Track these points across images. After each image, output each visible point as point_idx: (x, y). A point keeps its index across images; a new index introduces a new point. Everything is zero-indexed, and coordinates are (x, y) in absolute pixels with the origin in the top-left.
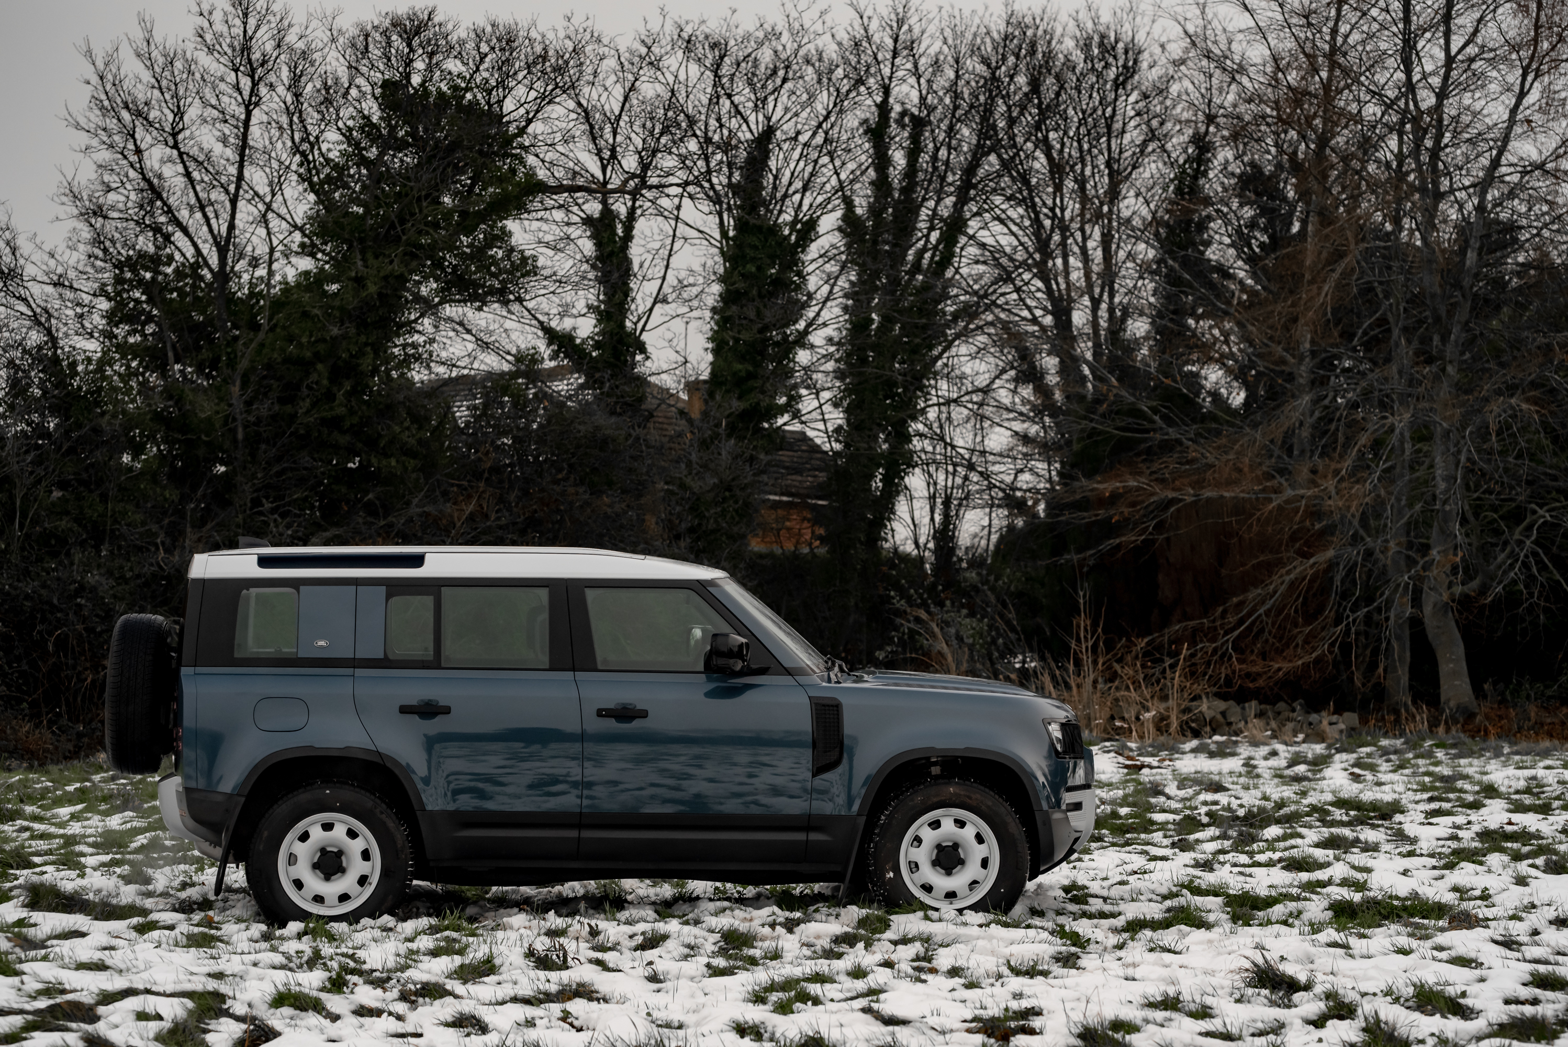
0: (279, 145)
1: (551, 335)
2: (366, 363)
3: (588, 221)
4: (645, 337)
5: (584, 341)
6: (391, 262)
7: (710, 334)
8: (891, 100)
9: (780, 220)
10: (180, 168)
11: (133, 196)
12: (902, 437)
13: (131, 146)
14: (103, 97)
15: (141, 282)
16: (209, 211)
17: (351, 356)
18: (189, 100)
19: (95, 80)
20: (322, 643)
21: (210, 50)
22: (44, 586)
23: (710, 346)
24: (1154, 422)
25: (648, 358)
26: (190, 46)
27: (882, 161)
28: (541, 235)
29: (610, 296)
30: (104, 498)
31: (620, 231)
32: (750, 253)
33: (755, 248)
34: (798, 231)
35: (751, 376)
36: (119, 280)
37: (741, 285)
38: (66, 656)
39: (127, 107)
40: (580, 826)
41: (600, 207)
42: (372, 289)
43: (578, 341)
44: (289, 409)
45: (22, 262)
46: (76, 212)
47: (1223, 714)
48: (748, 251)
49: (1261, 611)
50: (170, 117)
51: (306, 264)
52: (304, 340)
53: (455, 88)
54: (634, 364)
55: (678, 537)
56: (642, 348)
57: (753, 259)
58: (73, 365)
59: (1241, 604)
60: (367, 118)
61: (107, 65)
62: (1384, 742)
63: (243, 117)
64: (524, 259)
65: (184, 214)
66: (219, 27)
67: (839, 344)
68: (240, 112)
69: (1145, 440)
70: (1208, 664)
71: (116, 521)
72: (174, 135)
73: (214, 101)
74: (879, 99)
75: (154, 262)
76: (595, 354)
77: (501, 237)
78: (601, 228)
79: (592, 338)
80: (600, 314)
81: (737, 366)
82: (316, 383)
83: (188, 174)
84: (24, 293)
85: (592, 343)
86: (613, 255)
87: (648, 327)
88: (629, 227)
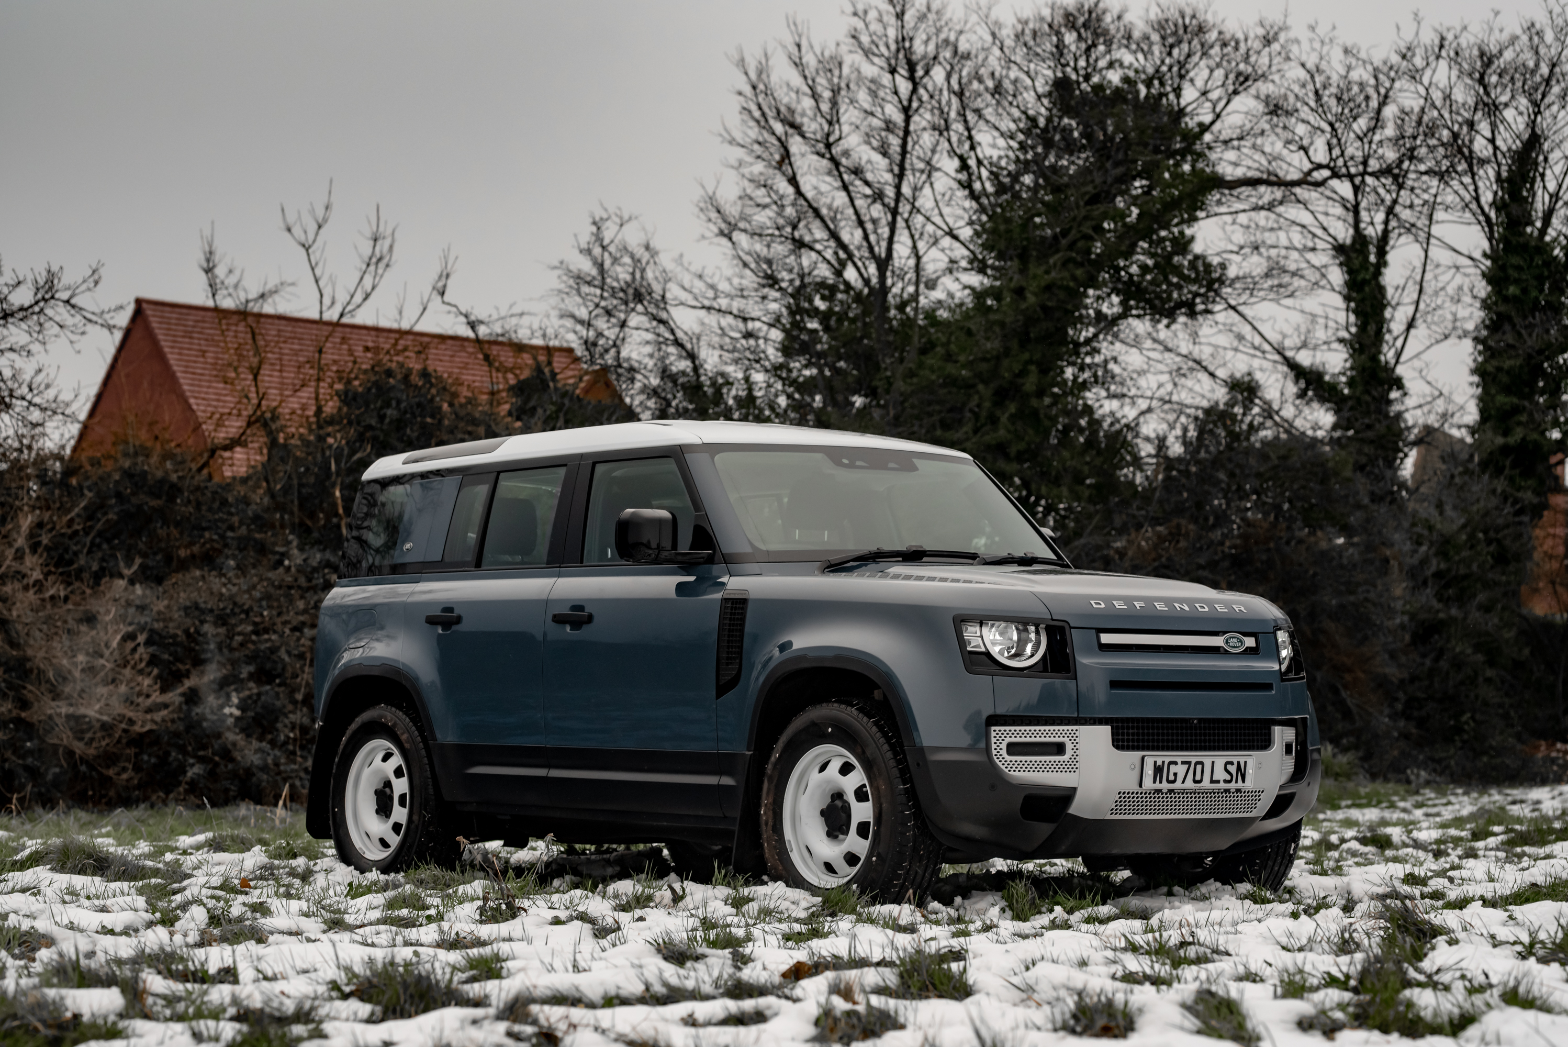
1: (1298, 371)
2: (1030, 383)
3: (1339, 249)
4: (1400, 370)
5: (1333, 375)
6: (1053, 270)
7: (1472, 365)
9: (1548, 238)
10: (836, 181)
14: (755, 108)
16: (869, 226)
19: (748, 90)
21: (867, 53)
23: (1476, 379)
25: (1405, 394)
26: (844, 49)
29: (1362, 328)
31: (1373, 258)
32: (1513, 274)
33: (1519, 268)
35: (1516, 409)
36: (794, 310)
37: (1502, 308)
41: (1351, 231)
43: (1327, 378)
44: (950, 435)
48: (1510, 271)
50: (825, 126)
51: (975, 280)
53: (1127, 81)
54: (1389, 402)
55: (1424, 584)
56: (1398, 383)
57: (1517, 282)
60: (1032, 119)
61: (760, 73)
63: (903, 123)
64: (1208, 268)
66: (875, 27)
68: (900, 118)
72: (828, 146)
73: (873, 108)
75: (831, 290)
76: (1346, 391)
77: (1183, 244)
78: (1354, 255)
79: (1344, 374)
80: (1352, 347)
81: (1501, 399)
82: (978, 406)
83: (845, 187)
84: (664, 315)
85: (1343, 379)
86: (1365, 282)
87: (1402, 359)
88: (1382, 253)
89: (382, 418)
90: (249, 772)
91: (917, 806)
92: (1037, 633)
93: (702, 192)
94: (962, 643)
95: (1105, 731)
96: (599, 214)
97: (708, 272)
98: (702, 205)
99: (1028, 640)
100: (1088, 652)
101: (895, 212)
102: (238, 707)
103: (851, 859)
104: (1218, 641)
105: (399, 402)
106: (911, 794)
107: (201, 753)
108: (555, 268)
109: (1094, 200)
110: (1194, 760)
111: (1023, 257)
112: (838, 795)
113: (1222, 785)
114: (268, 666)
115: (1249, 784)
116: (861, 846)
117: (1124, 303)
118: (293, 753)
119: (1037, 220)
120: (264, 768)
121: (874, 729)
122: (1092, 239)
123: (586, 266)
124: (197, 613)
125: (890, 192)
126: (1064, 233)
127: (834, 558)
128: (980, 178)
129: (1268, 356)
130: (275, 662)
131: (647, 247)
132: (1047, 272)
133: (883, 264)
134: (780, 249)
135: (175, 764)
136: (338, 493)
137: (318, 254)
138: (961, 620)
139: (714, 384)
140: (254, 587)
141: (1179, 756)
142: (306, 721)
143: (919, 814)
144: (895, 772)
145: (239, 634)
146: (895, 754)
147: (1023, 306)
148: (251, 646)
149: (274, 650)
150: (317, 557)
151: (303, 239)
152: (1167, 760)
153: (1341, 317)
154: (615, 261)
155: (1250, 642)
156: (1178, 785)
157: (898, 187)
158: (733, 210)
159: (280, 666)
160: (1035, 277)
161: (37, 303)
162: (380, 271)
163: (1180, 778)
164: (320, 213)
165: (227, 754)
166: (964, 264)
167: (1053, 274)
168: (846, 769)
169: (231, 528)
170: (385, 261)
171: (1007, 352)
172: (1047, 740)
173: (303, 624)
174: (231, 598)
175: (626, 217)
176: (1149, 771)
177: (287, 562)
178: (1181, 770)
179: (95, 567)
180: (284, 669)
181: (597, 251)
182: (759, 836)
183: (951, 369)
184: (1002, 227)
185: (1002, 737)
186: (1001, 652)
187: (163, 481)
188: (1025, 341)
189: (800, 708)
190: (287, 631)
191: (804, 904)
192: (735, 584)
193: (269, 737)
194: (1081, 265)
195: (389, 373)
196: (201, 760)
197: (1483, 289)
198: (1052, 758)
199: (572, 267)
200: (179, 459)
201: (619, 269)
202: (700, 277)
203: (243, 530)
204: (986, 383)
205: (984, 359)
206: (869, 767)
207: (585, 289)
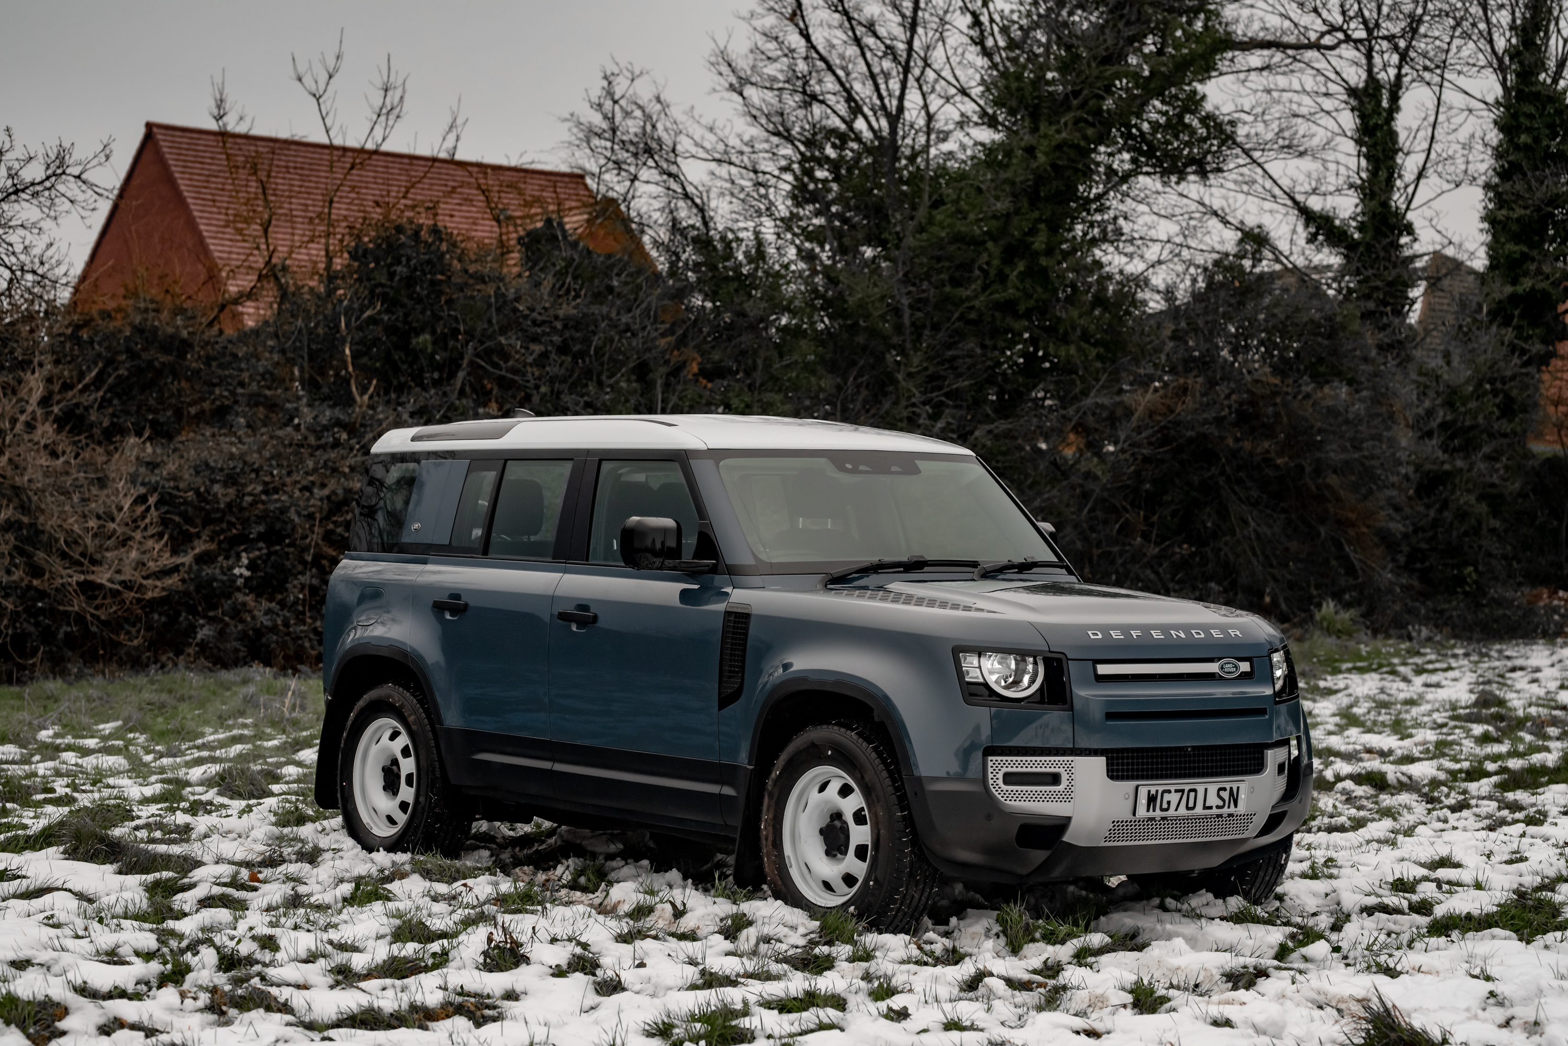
1: (1308, 215)
2: (1039, 242)
3: (1352, 92)
4: (1410, 216)
5: (1343, 220)
6: (1064, 130)
7: (1483, 212)
9: (1560, 87)
10: (848, 34)
16: (881, 81)
17: (1024, 233)
20: (416, 526)
23: (1486, 225)
28: (1294, 107)
29: (1374, 173)
31: (1385, 104)
32: (1525, 122)
33: (1531, 117)
35: (1525, 257)
37: (1514, 158)
41: (1364, 76)
42: (1042, 159)
43: (1337, 222)
44: (959, 292)
45: (675, 136)
48: (1522, 120)
54: (1399, 247)
55: (1429, 434)
56: (1409, 229)
57: (1528, 130)
75: (842, 138)
76: (1356, 236)
77: (1194, 102)
78: (1366, 100)
79: (1354, 219)
80: (1363, 192)
81: (1511, 247)
82: (988, 263)
83: (857, 41)
84: (674, 169)
85: (1354, 224)
86: (1377, 127)
87: (1413, 206)
88: (1395, 98)
89: (392, 275)
90: (259, 632)
91: (914, 832)
92: (1035, 663)
93: (713, 46)
94: (960, 674)
95: (1100, 762)
96: (611, 68)
97: (719, 124)
98: (713, 59)
99: (1024, 672)
100: (1085, 684)
101: (907, 70)
102: (248, 568)
103: (849, 880)
104: (1213, 667)
105: (409, 260)
106: (909, 821)
107: (211, 614)
108: (566, 120)
109: (1106, 60)
110: (1187, 788)
111: (1034, 115)
112: (837, 816)
113: (1215, 811)
114: (278, 526)
115: (1242, 808)
116: (859, 869)
117: (1134, 161)
118: (303, 613)
119: (1049, 75)
120: (273, 629)
121: (874, 755)
122: (1103, 99)
123: (597, 120)
124: (207, 473)
125: (901, 47)
126: (1076, 94)
127: (836, 571)
128: (993, 34)
129: (1278, 201)
130: (285, 523)
131: (658, 100)
132: (1058, 132)
133: (895, 119)
134: (791, 101)
135: (185, 624)
136: (347, 351)
137: (329, 104)
138: (959, 650)
139: (723, 238)
140: (264, 445)
141: (1173, 784)
142: (315, 582)
143: (916, 841)
144: (894, 799)
145: (250, 494)
146: (894, 781)
147: (1034, 165)
148: (260, 506)
149: (283, 510)
150: (327, 415)
151: (314, 89)
152: (1161, 789)
153: (1353, 162)
154: (627, 114)
155: (1245, 667)
156: (1171, 812)
157: (910, 43)
158: (744, 64)
159: (289, 526)
160: (1045, 136)
161: (48, 178)
162: (391, 123)
163: (1173, 806)
164: (331, 62)
165: (237, 613)
166: (975, 118)
167: (1064, 135)
168: (845, 791)
169: (242, 384)
170: (396, 112)
171: (1017, 212)
172: (1043, 770)
173: (313, 483)
174: (242, 456)
175: (637, 72)
176: (1143, 800)
177: (296, 421)
178: (1174, 798)
179: (106, 423)
180: (294, 529)
181: (608, 104)
182: (759, 849)
183: (961, 227)
184: (1014, 85)
185: (999, 766)
186: (997, 682)
187: (173, 337)
188: (1034, 199)
189: (800, 728)
190: (297, 493)
191: (802, 930)
192: (740, 597)
193: (279, 597)
194: (1093, 125)
195: (399, 229)
196: (211, 620)
197: (1494, 137)
198: (1048, 788)
199: (582, 120)
200: (189, 314)
201: (630, 122)
202: (711, 129)
203: (254, 387)
204: (995, 240)
205: (994, 217)
206: (867, 792)
207: (596, 142)
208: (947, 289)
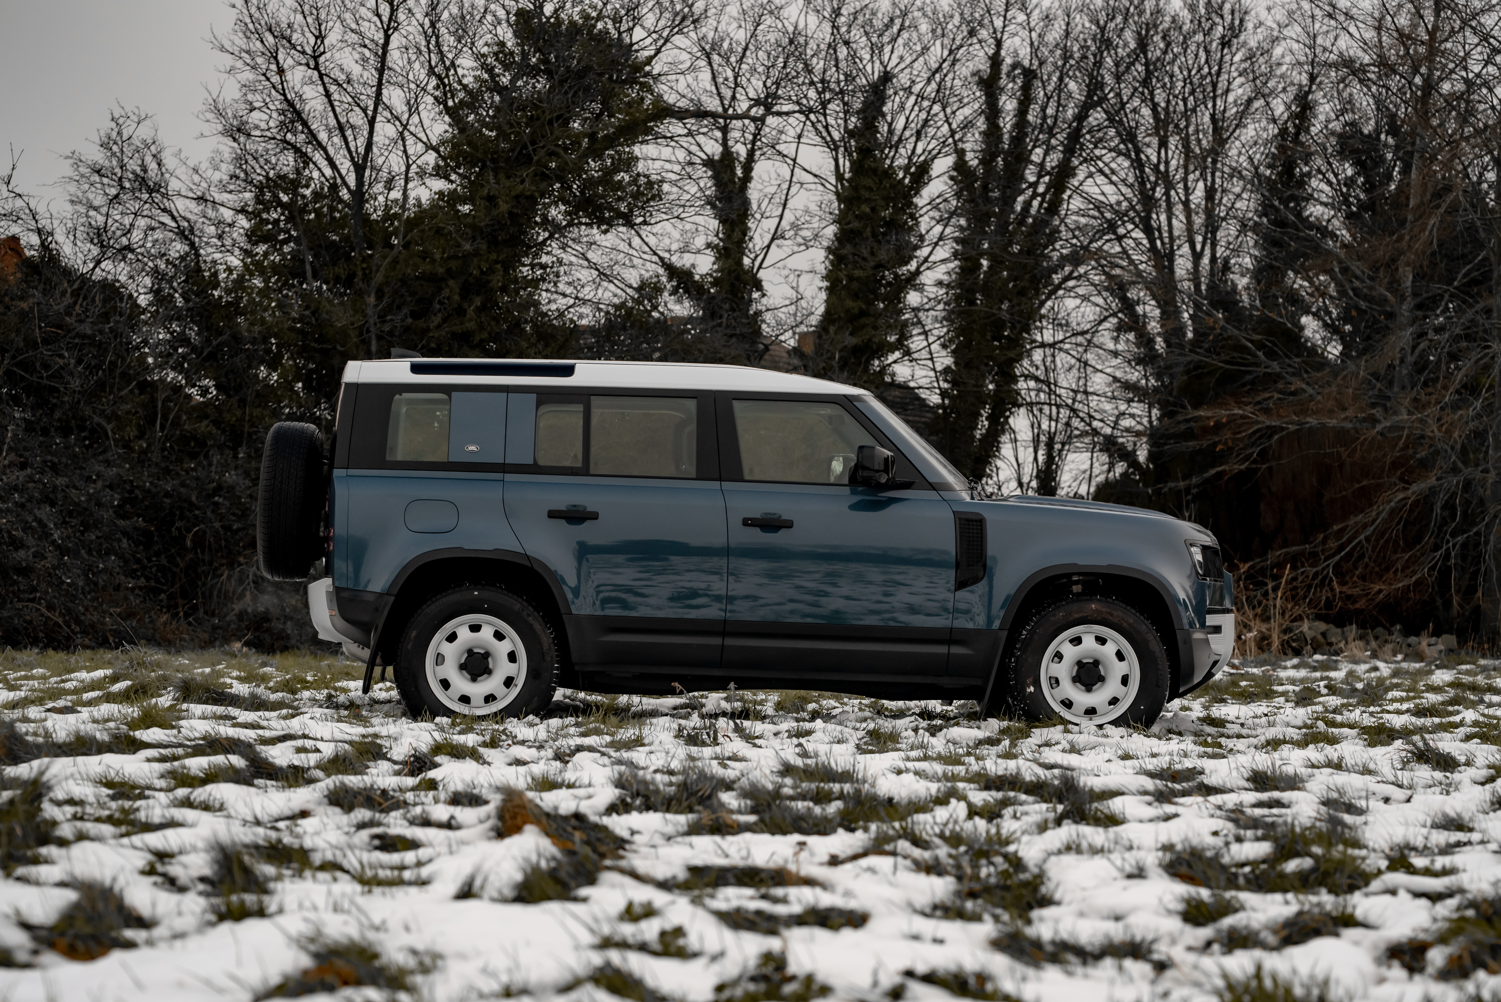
0: (417, 66)
1: (672, 270)
2: (497, 280)
3: (709, 163)
4: (761, 274)
5: (703, 277)
6: (522, 182)
7: (824, 272)
8: (1003, 53)
9: (896, 164)
10: (321, 89)
11: (275, 115)
12: (1008, 377)
13: (273, 67)
14: (248, 20)
15: (280, 203)
16: (349, 133)
17: (482, 273)
18: (330, 24)
20: (472, 448)
22: (183, 485)
23: (825, 284)
24: (1256, 356)
27: (992, 112)
29: (728, 236)
30: (242, 403)
31: (739, 172)
32: (865, 194)
33: (870, 189)
34: (912, 174)
35: (863, 313)
36: (258, 200)
37: (856, 225)
38: (203, 553)
39: (270, 30)
40: (724, 634)
41: (721, 149)
42: (504, 207)
43: (697, 277)
44: (421, 323)
45: (167, 176)
46: (220, 128)
47: (1324, 634)
49: (1362, 537)
50: (312, 40)
51: (439, 185)
52: (438, 256)
53: (586, 17)
54: (750, 301)
56: (758, 285)
57: (867, 201)
58: (215, 274)
59: (1341, 531)
60: (502, 44)
62: (1482, 662)
63: (382, 41)
64: (650, 184)
65: (323, 136)
67: (948, 286)
68: (380, 37)
69: (1249, 372)
70: (1309, 587)
71: (253, 425)
72: (316, 58)
73: (354, 26)
74: (991, 52)
75: (293, 185)
76: (713, 290)
77: (628, 162)
78: (722, 169)
79: (711, 275)
80: (719, 251)
81: (850, 303)
82: (448, 298)
83: (327, 96)
84: (168, 205)
85: (710, 279)
86: (733, 195)
87: (764, 266)
88: (748, 167)
96: (118, 111)
97: (202, 166)
98: (207, 107)
108: (67, 157)
117: (568, 213)
123: (104, 159)
125: (370, 101)
129: (645, 256)
132: (517, 183)
133: (361, 167)
139: (213, 269)
147: (495, 212)
153: (714, 224)
160: (507, 187)
166: (433, 170)
171: (477, 253)
175: (142, 116)
181: (116, 144)
183: (425, 265)
194: (549, 179)
197: (835, 206)
199: (86, 159)
204: (456, 278)
208: (410, 320)
